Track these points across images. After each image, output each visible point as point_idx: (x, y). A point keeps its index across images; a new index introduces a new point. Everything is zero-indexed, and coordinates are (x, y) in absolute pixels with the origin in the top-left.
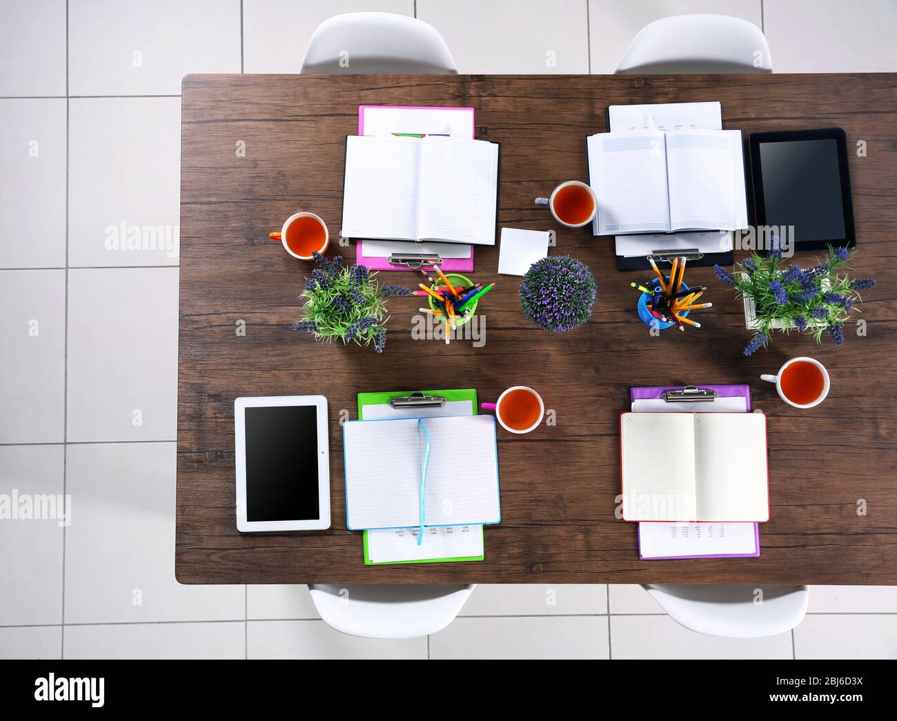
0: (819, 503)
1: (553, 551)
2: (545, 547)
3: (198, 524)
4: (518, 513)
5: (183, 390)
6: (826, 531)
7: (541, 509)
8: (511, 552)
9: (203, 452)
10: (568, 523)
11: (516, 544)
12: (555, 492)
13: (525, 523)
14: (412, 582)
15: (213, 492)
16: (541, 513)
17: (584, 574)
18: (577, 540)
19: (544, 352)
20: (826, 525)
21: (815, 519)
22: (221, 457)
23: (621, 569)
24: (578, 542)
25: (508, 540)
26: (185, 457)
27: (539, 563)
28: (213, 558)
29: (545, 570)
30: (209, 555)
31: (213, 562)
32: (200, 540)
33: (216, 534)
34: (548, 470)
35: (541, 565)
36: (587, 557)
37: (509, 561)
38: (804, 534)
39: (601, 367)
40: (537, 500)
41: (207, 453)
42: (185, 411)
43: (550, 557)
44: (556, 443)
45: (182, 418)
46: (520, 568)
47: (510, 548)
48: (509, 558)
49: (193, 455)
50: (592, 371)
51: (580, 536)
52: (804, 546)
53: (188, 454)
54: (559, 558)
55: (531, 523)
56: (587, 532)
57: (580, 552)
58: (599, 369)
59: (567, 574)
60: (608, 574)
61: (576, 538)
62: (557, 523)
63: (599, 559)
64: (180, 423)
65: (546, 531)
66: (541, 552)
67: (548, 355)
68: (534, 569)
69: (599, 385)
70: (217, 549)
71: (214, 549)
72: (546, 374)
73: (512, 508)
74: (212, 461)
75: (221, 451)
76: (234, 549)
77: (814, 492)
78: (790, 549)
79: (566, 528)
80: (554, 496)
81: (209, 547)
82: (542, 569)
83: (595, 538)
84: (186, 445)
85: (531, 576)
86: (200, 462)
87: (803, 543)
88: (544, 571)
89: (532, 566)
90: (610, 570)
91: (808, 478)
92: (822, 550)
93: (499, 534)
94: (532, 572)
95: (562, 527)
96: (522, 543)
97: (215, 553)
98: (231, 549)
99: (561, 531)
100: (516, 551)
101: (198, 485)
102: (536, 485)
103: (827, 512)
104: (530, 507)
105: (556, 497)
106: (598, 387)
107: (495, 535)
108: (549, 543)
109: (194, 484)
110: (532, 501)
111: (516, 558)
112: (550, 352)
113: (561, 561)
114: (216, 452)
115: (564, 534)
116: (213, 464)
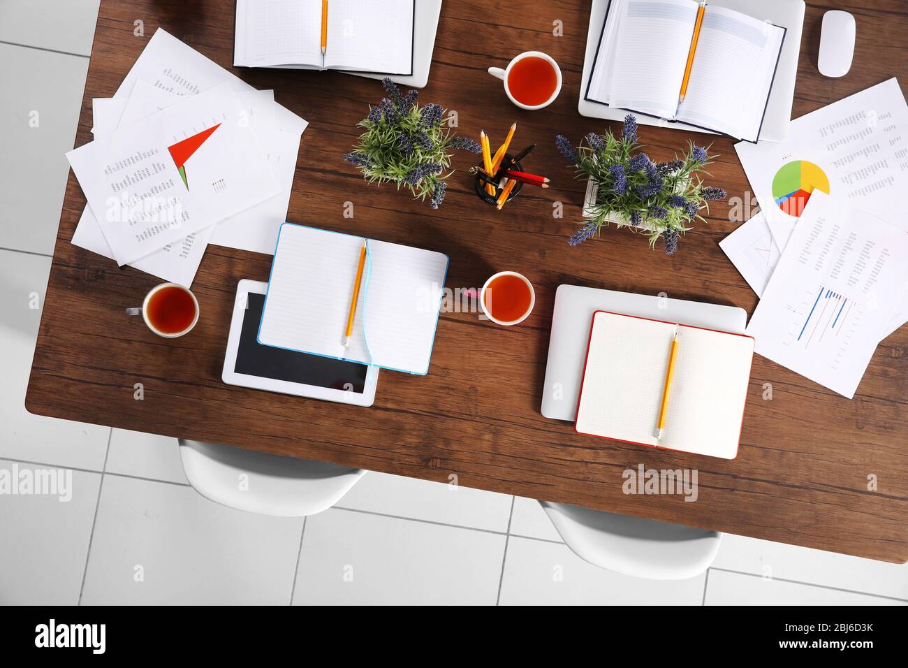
0: (758, 445)
1: (455, 447)
2: (447, 442)
3: (62, 349)
4: (424, 399)
5: (71, 193)
6: (760, 477)
7: (450, 399)
8: (409, 440)
9: (81, 269)
10: (477, 419)
11: (415, 433)
12: (470, 382)
13: (431, 410)
14: (293, 455)
15: (84, 315)
16: (450, 403)
17: (485, 479)
18: (485, 440)
19: (487, 223)
20: (761, 471)
21: (750, 462)
22: (102, 277)
23: (525, 480)
24: (484, 442)
25: (408, 426)
26: (60, 271)
27: (438, 458)
28: (72, 389)
29: (442, 466)
30: (68, 386)
31: (72, 395)
32: (60, 366)
33: (82, 364)
34: (467, 356)
35: (439, 461)
36: (491, 460)
37: (404, 451)
38: (735, 477)
39: (547, 251)
40: (448, 388)
41: (86, 270)
42: (70, 218)
43: (450, 454)
44: (481, 328)
45: (65, 225)
46: (413, 460)
47: (408, 436)
48: (405, 446)
49: (70, 269)
50: (536, 254)
51: (488, 437)
52: (733, 490)
53: (65, 268)
54: (459, 457)
55: (436, 412)
56: (496, 433)
57: (485, 454)
58: (545, 253)
59: (466, 475)
60: (511, 483)
61: (482, 437)
62: (465, 417)
63: (504, 465)
64: (60, 231)
65: (450, 423)
66: (441, 446)
67: (492, 228)
68: (430, 464)
69: (541, 272)
70: (79, 380)
71: (74, 380)
72: (485, 249)
73: (418, 392)
74: (91, 281)
75: (103, 272)
76: (97, 384)
77: (755, 432)
78: (717, 491)
79: (475, 424)
80: (468, 387)
81: (70, 376)
82: (439, 466)
83: (503, 441)
84: (64, 256)
85: (425, 471)
86: (77, 279)
87: (731, 487)
88: (440, 468)
89: (428, 460)
90: (514, 479)
91: (752, 416)
92: (751, 497)
93: (399, 418)
94: (427, 467)
95: (470, 423)
96: (422, 433)
97: (75, 384)
98: (94, 383)
99: (468, 427)
100: (413, 440)
101: (69, 305)
102: (450, 371)
103: (765, 456)
104: (438, 394)
105: (470, 388)
106: (540, 274)
107: (394, 419)
108: (451, 437)
109: (66, 302)
110: (442, 388)
111: (413, 448)
112: (494, 226)
113: (460, 460)
114: (97, 271)
115: (470, 430)
116: (91, 284)
